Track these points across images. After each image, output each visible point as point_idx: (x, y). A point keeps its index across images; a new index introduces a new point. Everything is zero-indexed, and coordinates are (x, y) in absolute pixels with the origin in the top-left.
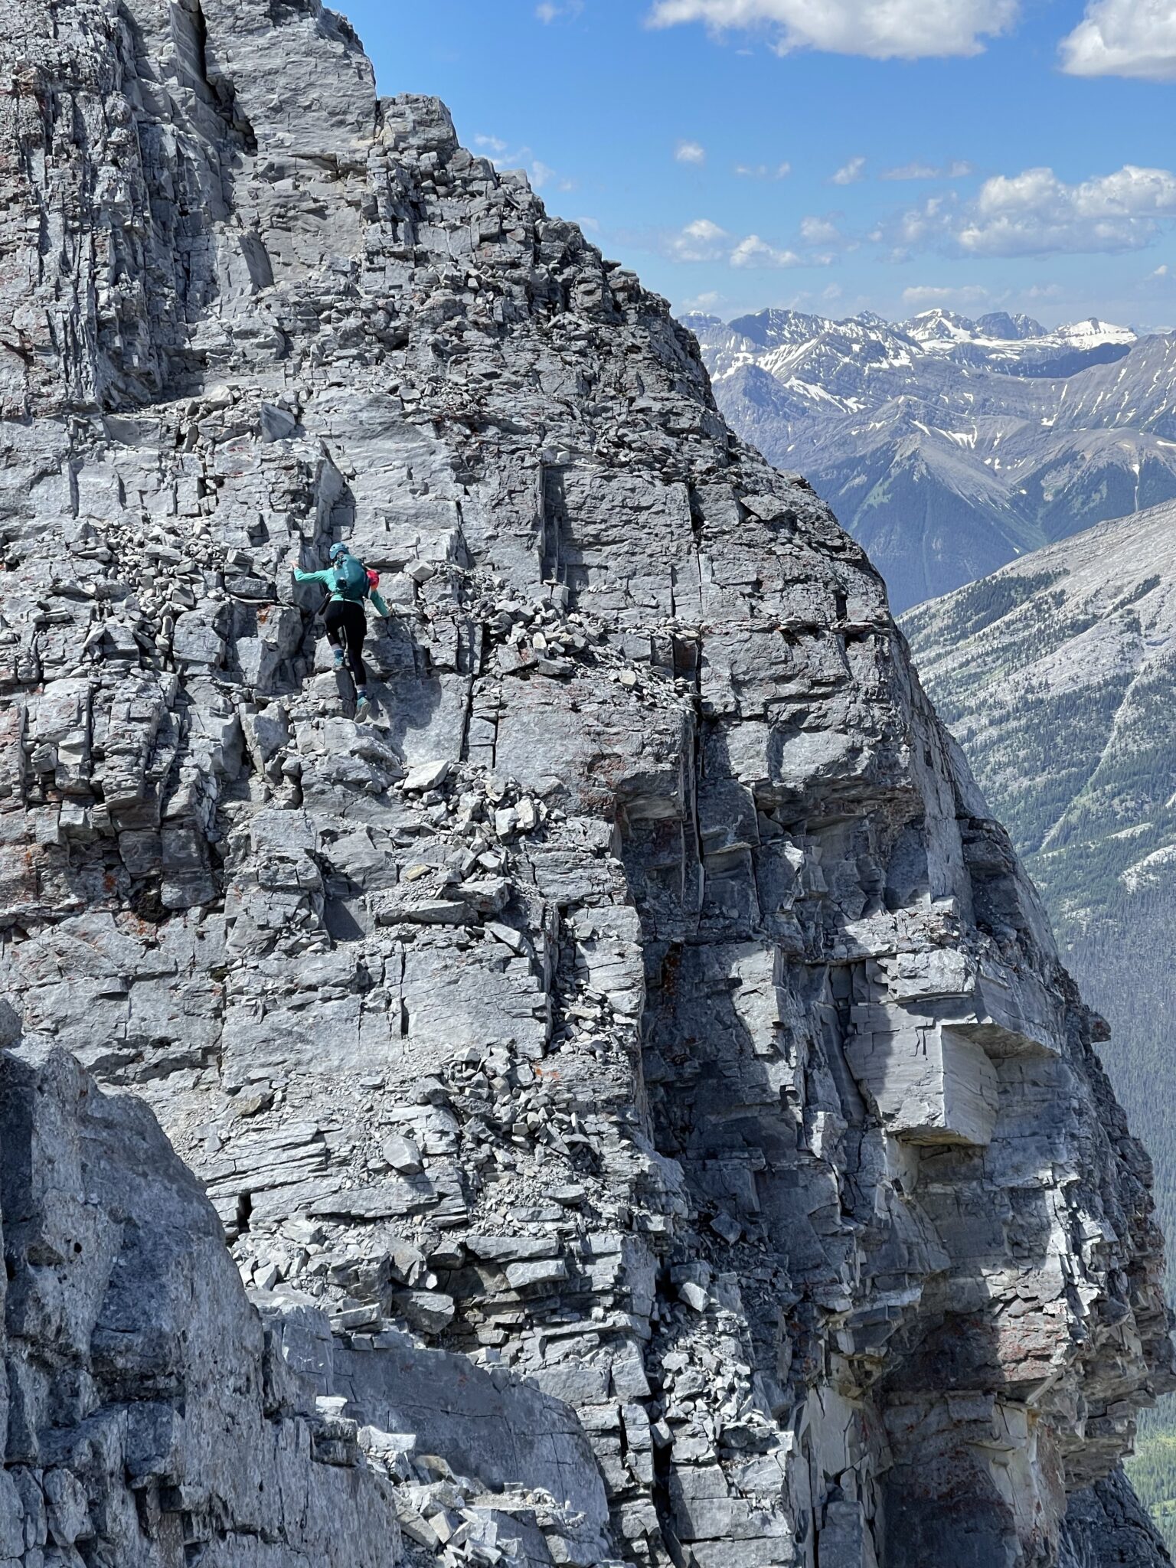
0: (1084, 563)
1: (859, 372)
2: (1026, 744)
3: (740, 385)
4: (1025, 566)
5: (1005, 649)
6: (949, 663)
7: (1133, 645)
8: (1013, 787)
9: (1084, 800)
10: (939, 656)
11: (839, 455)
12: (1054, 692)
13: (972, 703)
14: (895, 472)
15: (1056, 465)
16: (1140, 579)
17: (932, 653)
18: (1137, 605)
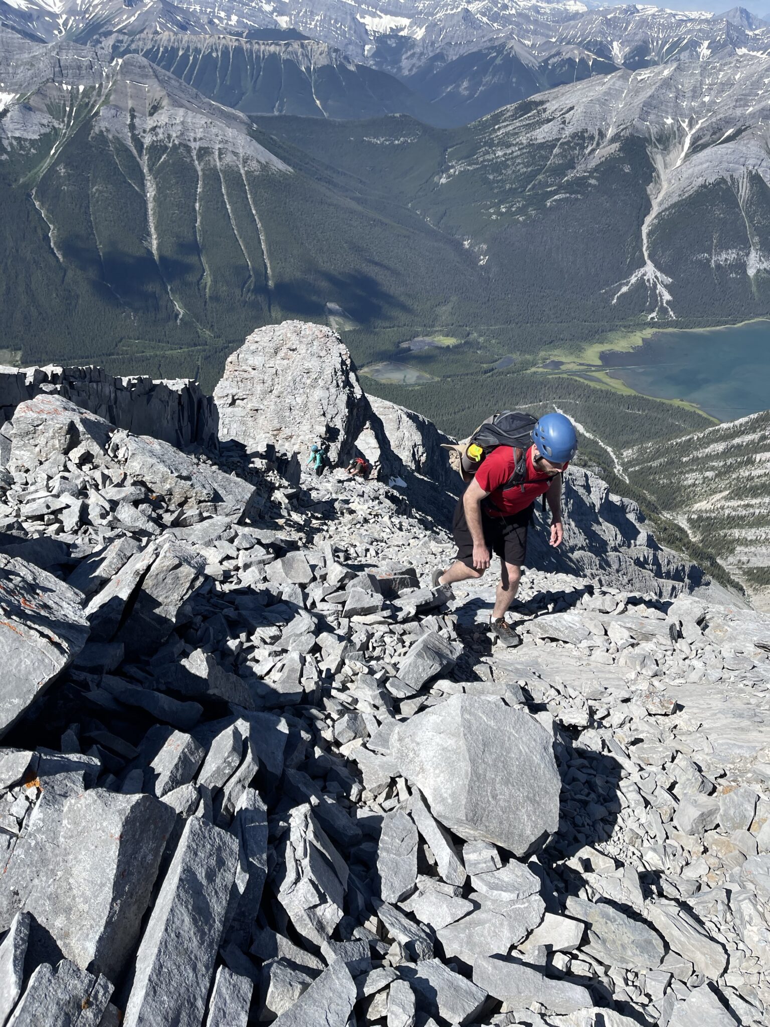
0: (554, 98)
1: (499, 14)
2: (527, 157)
3: (461, 15)
4: (536, 97)
5: (527, 125)
6: (510, 128)
7: (563, 129)
8: (521, 171)
9: (540, 177)
10: (507, 125)
11: (489, 44)
12: (539, 141)
13: (514, 142)
14: (505, 53)
15: (554, 56)
16: (569, 106)
17: (505, 124)
18: (567, 116)
